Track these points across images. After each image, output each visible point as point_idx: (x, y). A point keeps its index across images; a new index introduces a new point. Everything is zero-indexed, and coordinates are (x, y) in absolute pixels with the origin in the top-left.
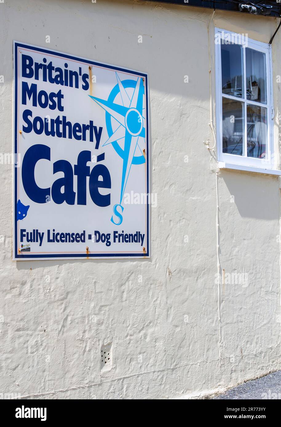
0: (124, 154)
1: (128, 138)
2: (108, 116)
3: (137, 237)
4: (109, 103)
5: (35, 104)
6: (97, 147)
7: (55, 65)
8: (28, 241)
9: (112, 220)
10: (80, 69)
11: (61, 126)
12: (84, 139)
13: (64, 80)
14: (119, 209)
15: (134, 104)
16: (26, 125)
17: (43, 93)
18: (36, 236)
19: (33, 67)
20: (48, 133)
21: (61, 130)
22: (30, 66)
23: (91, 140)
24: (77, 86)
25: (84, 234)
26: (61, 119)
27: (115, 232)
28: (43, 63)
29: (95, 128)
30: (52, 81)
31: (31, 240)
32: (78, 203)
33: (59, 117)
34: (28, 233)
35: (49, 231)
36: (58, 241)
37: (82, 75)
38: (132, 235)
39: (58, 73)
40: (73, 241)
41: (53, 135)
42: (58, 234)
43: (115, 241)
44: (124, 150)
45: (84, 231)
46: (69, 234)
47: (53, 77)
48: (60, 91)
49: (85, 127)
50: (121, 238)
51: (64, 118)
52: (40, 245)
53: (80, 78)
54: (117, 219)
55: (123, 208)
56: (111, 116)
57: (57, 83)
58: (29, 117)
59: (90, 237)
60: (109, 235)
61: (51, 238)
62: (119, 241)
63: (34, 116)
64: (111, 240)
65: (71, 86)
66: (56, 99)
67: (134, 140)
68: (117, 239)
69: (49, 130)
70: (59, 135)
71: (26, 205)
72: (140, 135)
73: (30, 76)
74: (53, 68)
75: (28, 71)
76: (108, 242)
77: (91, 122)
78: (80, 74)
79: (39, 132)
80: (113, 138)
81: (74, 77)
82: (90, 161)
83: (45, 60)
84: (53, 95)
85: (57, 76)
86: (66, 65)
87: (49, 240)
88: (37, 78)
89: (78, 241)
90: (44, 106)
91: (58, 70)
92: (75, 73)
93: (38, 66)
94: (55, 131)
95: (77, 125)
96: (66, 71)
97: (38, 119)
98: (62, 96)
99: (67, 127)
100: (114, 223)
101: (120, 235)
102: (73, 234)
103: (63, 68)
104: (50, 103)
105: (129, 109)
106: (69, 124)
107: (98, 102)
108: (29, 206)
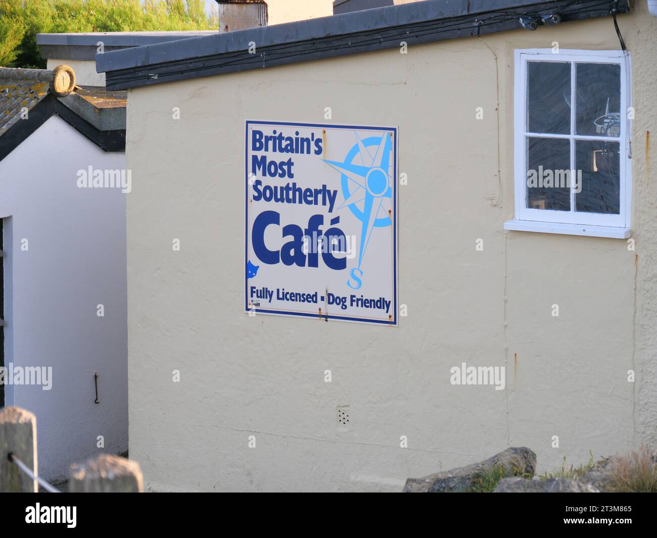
0: (364, 217)
1: (369, 200)
2: (344, 179)
3: (381, 303)
4: (347, 165)
5: (264, 174)
6: (331, 210)
7: (285, 135)
8: (258, 297)
9: (348, 283)
10: (313, 134)
11: (291, 193)
12: (316, 203)
13: (294, 148)
14: (357, 273)
15: (378, 162)
16: (256, 194)
17: (273, 163)
18: (265, 293)
19: (263, 140)
20: (277, 200)
21: (291, 197)
22: (260, 141)
23: (324, 203)
24: (309, 152)
25: (316, 295)
26: (291, 186)
27: (352, 296)
28: (273, 135)
29: (329, 192)
30: (281, 150)
31: (261, 297)
32: (310, 265)
33: (288, 184)
34: (257, 290)
35: (278, 290)
36: (288, 300)
37: (315, 140)
38: (374, 301)
39: (288, 142)
40: (304, 301)
41: (283, 201)
42: (288, 293)
43: (352, 305)
44: (363, 212)
45: (316, 293)
46: (299, 294)
47: (283, 146)
48: (290, 159)
49: (317, 192)
50: (360, 302)
51: (294, 184)
52: (270, 302)
53: (312, 143)
54: (354, 283)
55: (362, 273)
56: (348, 179)
57: (287, 152)
58: (259, 187)
59: (322, 299)
60: (345, 298)
61: (281, 296)
62: (357, 306)
63: (264, 185)
64: (348, 303)
65: (302, 152)
66: (285, 168)
67: (376, 201)
68: (355, 304)
69: (279, 197)
70: (289, 201)
71: (256, 265)
72: (385, 195)
73: (260, 149)
74: (283, 138)
75: (258, 145)
76: (343, 305)
77: (324, 186)
78: (313, 140)
79: (268, 200)
80: (350, 201)
81: (305, 143)
82: (323, 224)
83: (275, 132)
84: (282, 163)
85: (287, 146)
86: (297, 133)
87: (278, 298)
88: (267, 150)
89: (310, 302)
90: (273, 175)
91: (289, 139)
92: (307, 140)
93: (268, 139)
94: (285, 197)
95: (308, 190)
96: (297, 139)
97: (267, 187)
98: (292, 164)
99: (297, 193)
100: (350, 286)
101: (358, 300)
102: (304, 294)
103: (294, 137)
104: (280, 171)
105: (370, 169)
106: (300, 190)
107: (333, 166)
108: (258, 267)
